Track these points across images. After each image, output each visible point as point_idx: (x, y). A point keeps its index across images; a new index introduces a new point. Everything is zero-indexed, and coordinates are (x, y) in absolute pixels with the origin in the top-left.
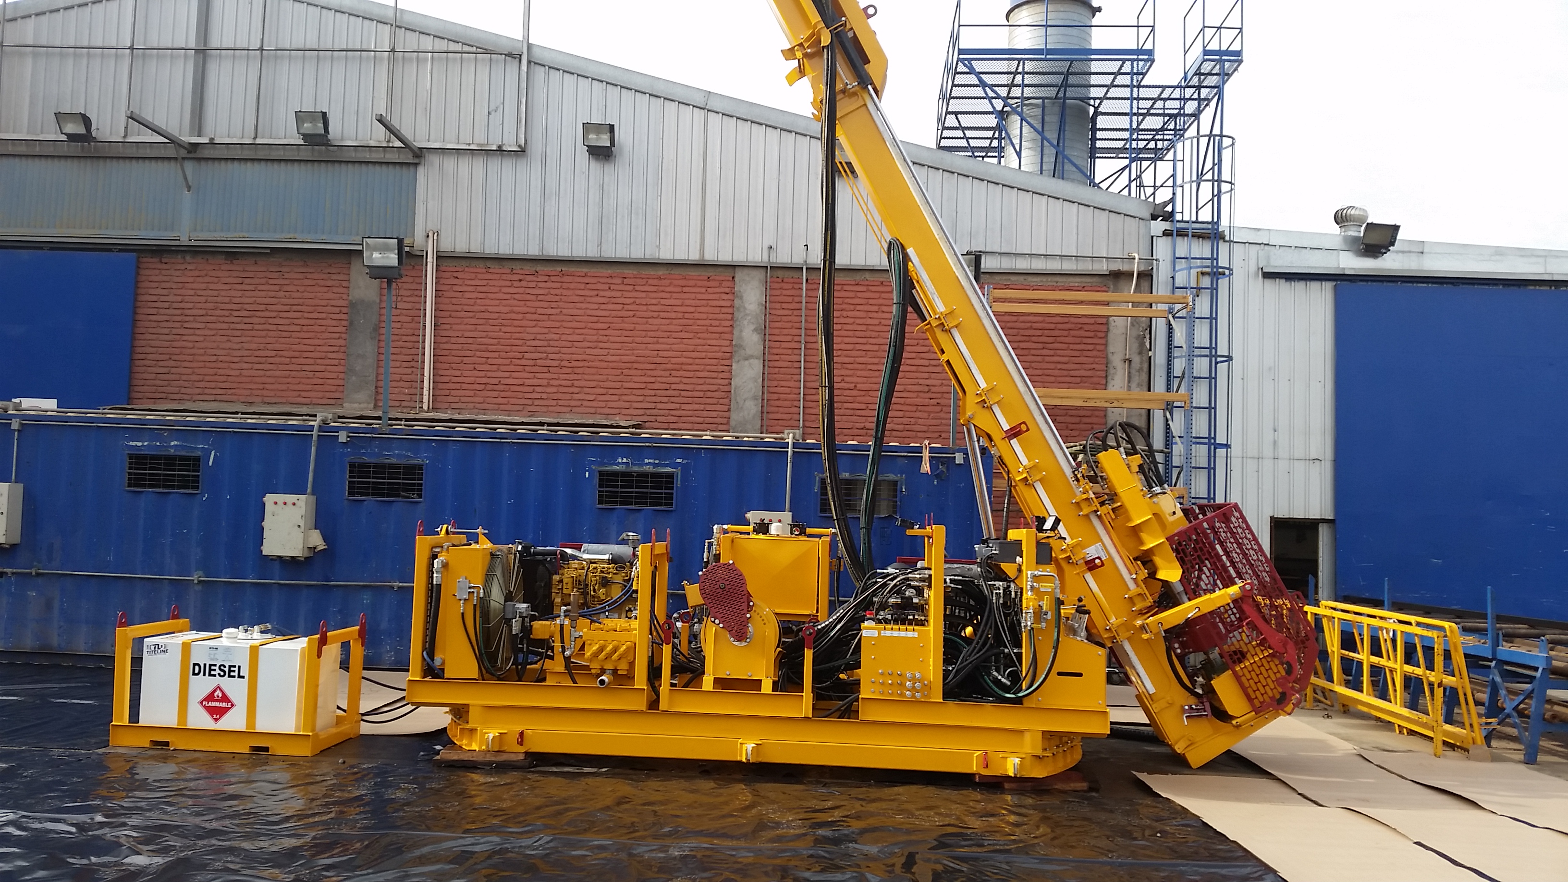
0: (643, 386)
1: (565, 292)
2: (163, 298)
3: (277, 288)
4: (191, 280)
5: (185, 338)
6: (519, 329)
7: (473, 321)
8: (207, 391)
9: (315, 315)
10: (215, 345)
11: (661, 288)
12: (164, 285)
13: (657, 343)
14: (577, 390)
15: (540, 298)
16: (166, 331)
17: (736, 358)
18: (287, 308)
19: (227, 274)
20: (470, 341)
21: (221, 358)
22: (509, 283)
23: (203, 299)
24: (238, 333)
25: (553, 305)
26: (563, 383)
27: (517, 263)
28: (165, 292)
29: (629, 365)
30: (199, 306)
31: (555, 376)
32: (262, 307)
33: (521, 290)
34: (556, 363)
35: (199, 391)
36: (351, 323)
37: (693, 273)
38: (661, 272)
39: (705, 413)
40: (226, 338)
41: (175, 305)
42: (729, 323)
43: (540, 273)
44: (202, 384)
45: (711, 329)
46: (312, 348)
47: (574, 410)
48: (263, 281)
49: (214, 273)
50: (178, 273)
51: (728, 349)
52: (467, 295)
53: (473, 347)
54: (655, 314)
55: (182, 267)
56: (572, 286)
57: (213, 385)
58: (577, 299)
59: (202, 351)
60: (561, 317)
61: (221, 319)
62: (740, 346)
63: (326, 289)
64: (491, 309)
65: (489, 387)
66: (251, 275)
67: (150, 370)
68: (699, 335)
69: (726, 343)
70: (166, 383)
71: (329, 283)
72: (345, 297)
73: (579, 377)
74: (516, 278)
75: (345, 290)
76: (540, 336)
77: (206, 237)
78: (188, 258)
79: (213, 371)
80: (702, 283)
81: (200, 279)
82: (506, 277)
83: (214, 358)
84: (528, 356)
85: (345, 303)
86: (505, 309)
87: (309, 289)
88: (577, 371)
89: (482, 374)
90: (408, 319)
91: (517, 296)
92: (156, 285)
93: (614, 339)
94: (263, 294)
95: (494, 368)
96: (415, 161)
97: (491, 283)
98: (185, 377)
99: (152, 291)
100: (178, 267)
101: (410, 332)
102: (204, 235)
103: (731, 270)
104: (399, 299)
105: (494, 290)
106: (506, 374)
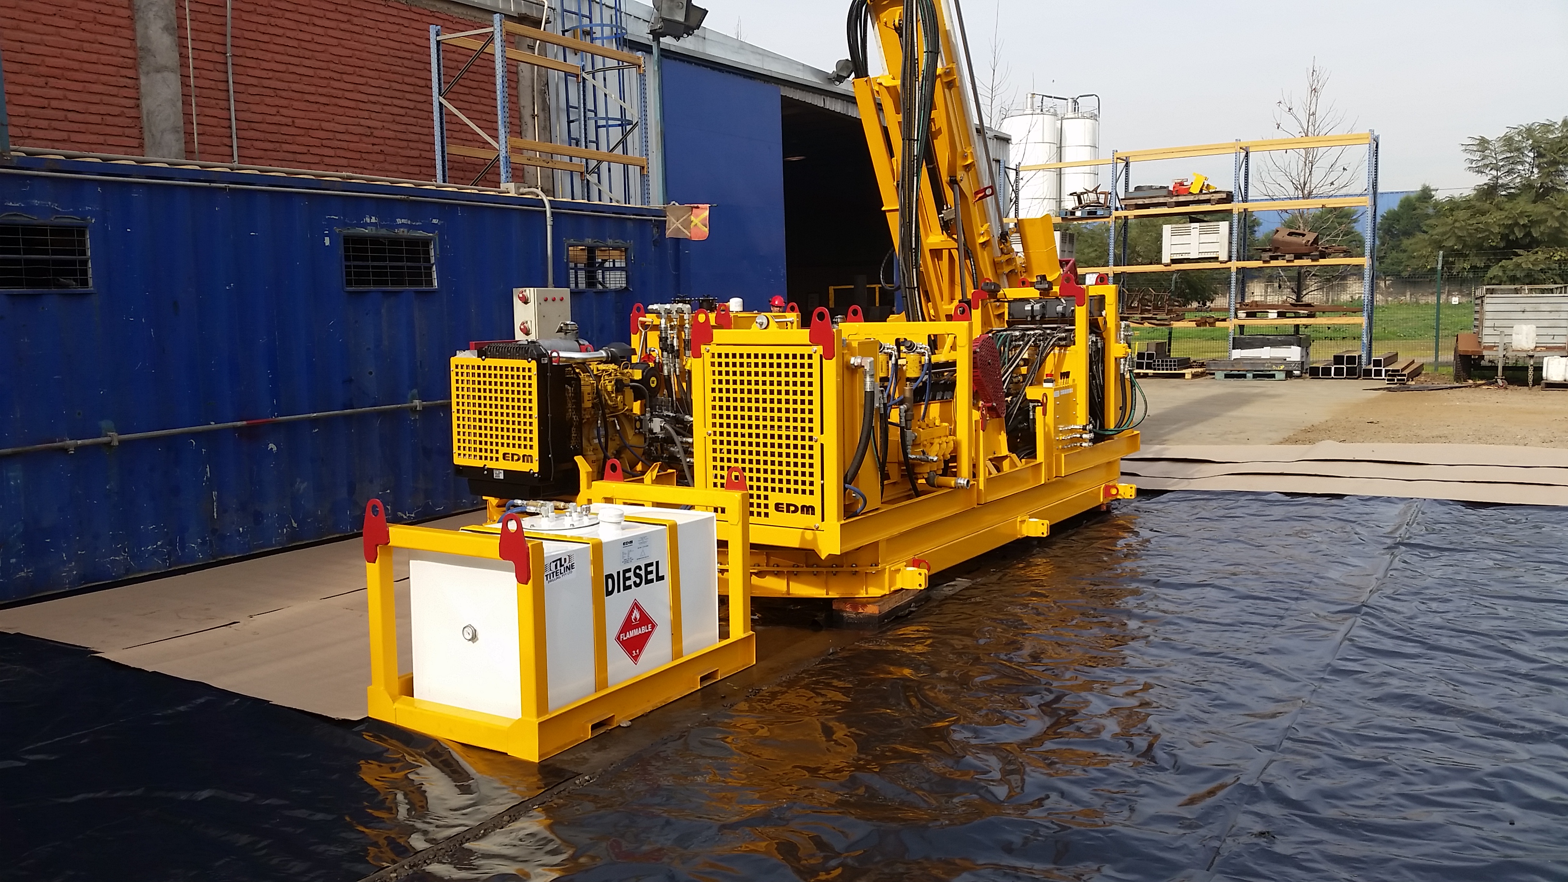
17: (143, 68)
42: (123, 12)
51: (130, 53)
62: (147, 50)
68: (83, 25)
69: (127, 43)
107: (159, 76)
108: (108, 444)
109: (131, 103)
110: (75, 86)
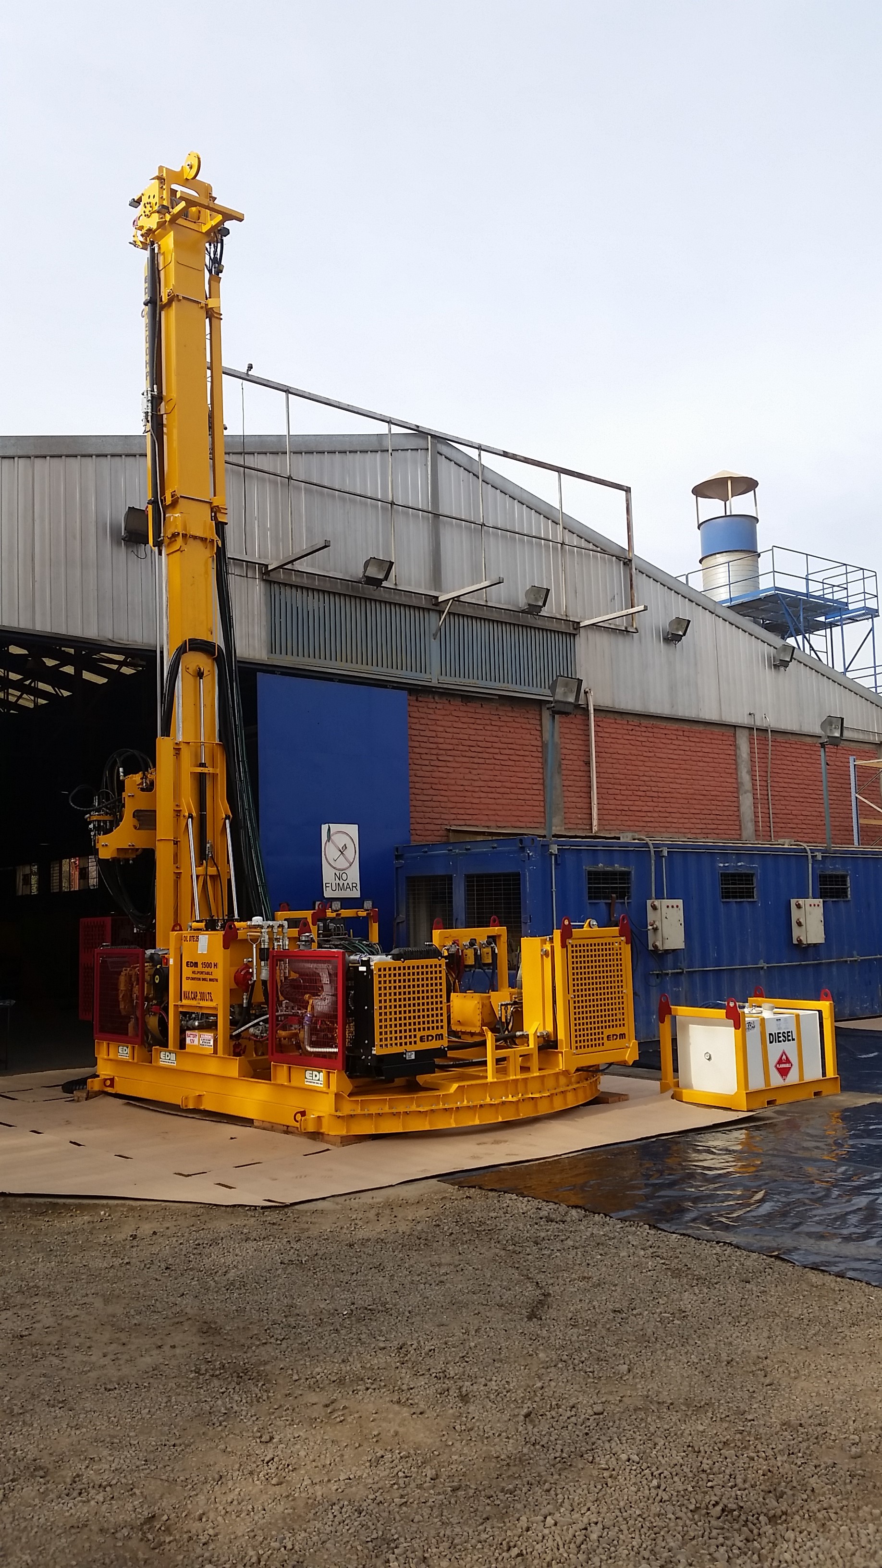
0: (698, 811)
1: (657, 740)
2: (422, 733)
3: (496, 728)
4: (440, 718)
5: (440, 769)
6: (634, 768)
7: (611, 761)
8: (459, 817)
9: (521, 753)
10: (461, 776)
11: (702, 740)
12: (423, 721)
13: (703, 780)
14: (667, 815)
15: (644, 744)
16: (427, 762)
17: (741, 792)
18: (505, 746)
19: (464, 714)
20: (611, 776)
21: (467, 788)
22: (626, 732)
23: (450, 735)
24: (476, 766)
25: (651, 750)
26: (661, 809)
27: (630, 716)
28: (422, 727)
29: (691, 796)
30: (448, 741)
31: (656, 804)
32: (489, 745)
33: (633, 737)
34: (655, 794)
35: (453, 817)
36: (545, 761)
37: (716, 730)
38: (701, 728)
39: (729, 832)
40: (468, 770)
41: (431, 740)
42: (734, 767)
43: (643, 725)
44: (455, 811)
45: (727, 771)
46: (522, 780)
48: (488, 722)
49: (455, 713)
50: (431, 711)
51: (735, 786)
53: (613, 781)
54: (700, 759)
55: (434, 706)
56: (659, 735)
57: (462, 811)
58: (662, 746)
59: (453, 782)
60: (655, 759)
61: (464, 754)
62: (742, 783)
63: (526, 731)
64: (619, 751)
65: (623, 813)
66: (480, 716)
67: (418, 797)
68: (722, 775)
69: (734, 781)
70: (430, 809)
71: (528, 726)
72: (539, 738)
73: (668, 805)
74: (630, 728)
75: (538, 733)
76: (646, 774)
77: (450, 681)
78: (436, 698)
79: (461, 799)
80: (720, 737)
81: (446, 718)
82: (625, 727)
83: (461, 788)
84: (641, 788)
85: (539, 744)
86: (627, 752)
87: (517, 730)
88: (667, 800)
89: (619, 802)
90: (575, 758)
91: (632, 742)
92: (416, 720)
93: (683, 776)
94: (489, 733)
95: (624, 798)
96: (574, 632)
97: (619, 731)
98: (443, 804)
99: (413, 726)
100: (430, 705)
101: (577, 768)
102: (448, 679)
103: (733, 729)
104: (568, 741)
105: (620, 736)
106: (631, 803)
107: (746, 795)
108: (856, 961)
109: (736, 809)
110: (720, 803)
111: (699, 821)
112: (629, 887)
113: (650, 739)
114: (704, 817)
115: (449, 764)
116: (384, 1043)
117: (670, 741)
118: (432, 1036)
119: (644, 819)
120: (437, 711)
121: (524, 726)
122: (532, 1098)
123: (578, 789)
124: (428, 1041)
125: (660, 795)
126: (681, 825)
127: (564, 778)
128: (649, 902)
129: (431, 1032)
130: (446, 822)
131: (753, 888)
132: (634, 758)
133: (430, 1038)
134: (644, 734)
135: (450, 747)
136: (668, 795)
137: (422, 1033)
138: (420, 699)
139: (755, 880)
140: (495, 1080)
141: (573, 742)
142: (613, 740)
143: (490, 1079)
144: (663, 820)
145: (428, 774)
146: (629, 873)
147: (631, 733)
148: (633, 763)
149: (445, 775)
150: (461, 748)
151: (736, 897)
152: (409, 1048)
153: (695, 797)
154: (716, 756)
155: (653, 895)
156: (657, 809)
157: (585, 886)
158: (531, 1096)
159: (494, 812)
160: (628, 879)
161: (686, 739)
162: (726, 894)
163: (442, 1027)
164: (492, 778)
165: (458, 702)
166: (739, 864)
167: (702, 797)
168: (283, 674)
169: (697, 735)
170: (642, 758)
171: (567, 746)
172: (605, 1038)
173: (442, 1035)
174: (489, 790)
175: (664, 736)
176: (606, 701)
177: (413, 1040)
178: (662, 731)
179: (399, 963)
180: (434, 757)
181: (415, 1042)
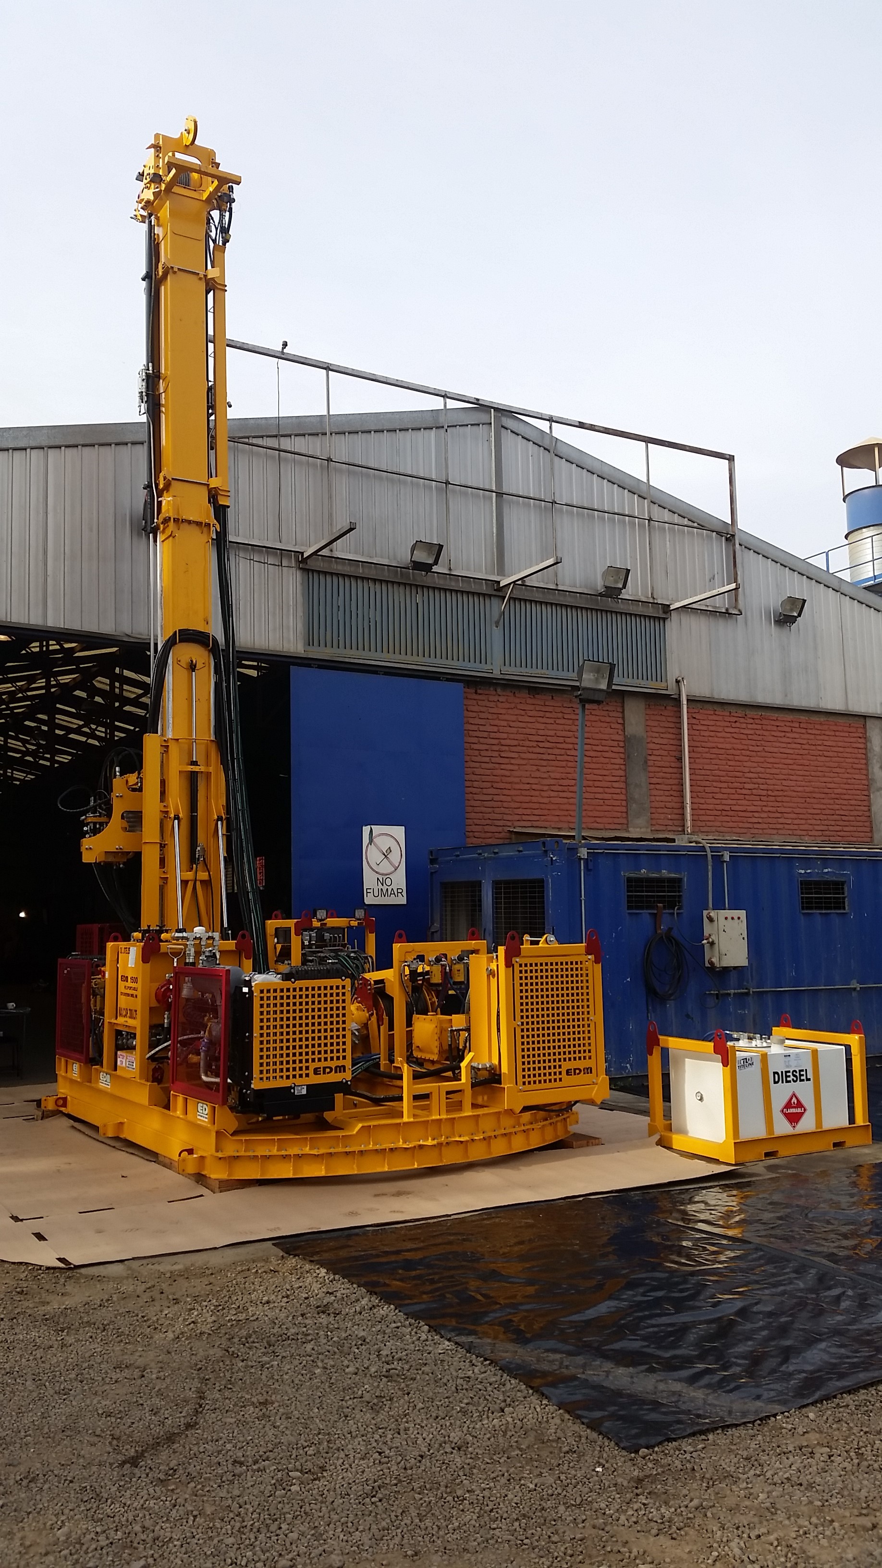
0: (819, 811)
1: (765, 733)
2: (482, 728)
3: (570, 722)
4: (503, 711)
5: (503, 766)
6: (739, 763)
7: (708, 756)
8: (524, 817)
9: (599, 748)
10: (528, 774)
11: (823, 732)
12: (482, 715)
13: (824, 776)
14: (779, 815)
15: (750, 737)
16: (487, 759)
17: (872, 790)
19: (532, 707)
20: (708, 772)
21: (534, 787)
22: (729, 724)
23: (515, 730)
24: (544, 763)
25: (759, 743)
26: (771, 809)
27: (734, 707)
28: (482, 722)
29: (809, 795)
30: (512, 736)
31: (765, 803)
32: (561, 740)
33: (737, 730)
34: (764, 793)
35: (518, 817)
36: (628, 757)
37: (841, 720)
38: (822, 719)
39: (856, 834)
40: (535, 768)
41: (492, 735)
42: (864, 761)
43: (749, 716)
44: (520, 811)
45: (855, 766)
46: (600, 778)
47: (780, 832)
48: (560, 715)
49: (519, 706)
50: (492, 704)
51: (865, 782)
52: (703, 733)
53: (711, 778)
54: (821, 753)
55: (496, 698)
56: (769, 728)
57: (528, 812)
58: (772, 739)
59: (517, 780)
60: (764, 754)
61: (531, 750)
62: (873, 780)
63: (606, 725)
64: (720, 746)
65: (724, 813)
66: (550, 709)
68: (848, 771)
69: (864, 777)
70: (490, 810)
71: (608, 719)
72: (620, 732)
73: (780, 804)
74: (735, 719)
75: (620, 726)
76: (752, 770)
77: (514, 672)
78: (499, 690)
79: (527, 799)
80: (846, 729)
81: (510, 711)
82: (726, 719)
83: (528, 787)
84: (747, 786)
85: (621, 738)
86: (728, 746)
87: (594, 724)
88: (779, 799)
89: (718, 802)
90: (665, 753)
91: (735, 736)
92: (474, 714)
93: (798, 773)
94: (561, 727)
95: (725, 796)
96: (664, 616)
97: (718, 723)
98: (505, 805)
99: (471, 721)
100: (491, 698)
101: (668, 764)
102: (512, 670)
103: (862, 720)
104: (657, 735)
105: (720, 729)
106: (734, 802)
107: (878, 793)
109: (866, 809)
110: (845, 802)
111: (819, 822)
112: (680, 896)
113: (758, 732)
114: (825, 817)
115: (513, 761)
116: (265, 1075)
117: (783, 734)
118: (331, 1068)
119: (750, 820)
120: (499, 704)
121: (603, 719)
122: (462, 1142)
123: (669, 787)
124: (324, 1073)
125: (770, 793)
126: (796, 827)
127: (652, 775)
128: (705, 913)
129: (329, 1063)
130: (509, 824)
131: (844, 898)
132: (738, 752)
133: (328, 1070)
134: (750, 726)
135: (516, 743)
136: (781, 793)
137: (317, 1064)
138: (479, 691)
139: (846, 889)
140: (412, 1120)
141: (662, 735)
142: (712, 734)
143: (405, 1119)
144: (774, 821)
145: (488, 772)
146: (680, 880)
147: (734, 725)
148: (737, 758)
149: (507, 773)
150: (527, 743)
151: (821, 908)
152: (298, 1081)
153: (814, 795)
154: (841, 749)
155: (711, 905)
156: (765, 809)
157: (624, 894)
158: (458, 1139)
159: (566, 813)
160: (679, 887)
161: (804, 731)
162: (807, 904)
163: (344, 1058)
164: (563, 776)
165: (524, 694)
166: (826, 870)
167: (823, 796)
168: (320, 667)
169: (817, 726)
170: (748, 753)
171: (655, 740)
172: (564, 1073)
173: (344, 1067)
174: (560, 788)
175: (775, 728)
176: (702, 690)
177: (304, 1072)
178: (773, 723)
179: (288, 984)
180: (496, 754)
181: (307, 1075)
